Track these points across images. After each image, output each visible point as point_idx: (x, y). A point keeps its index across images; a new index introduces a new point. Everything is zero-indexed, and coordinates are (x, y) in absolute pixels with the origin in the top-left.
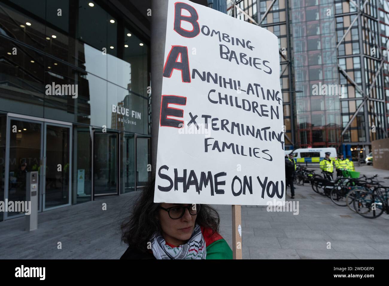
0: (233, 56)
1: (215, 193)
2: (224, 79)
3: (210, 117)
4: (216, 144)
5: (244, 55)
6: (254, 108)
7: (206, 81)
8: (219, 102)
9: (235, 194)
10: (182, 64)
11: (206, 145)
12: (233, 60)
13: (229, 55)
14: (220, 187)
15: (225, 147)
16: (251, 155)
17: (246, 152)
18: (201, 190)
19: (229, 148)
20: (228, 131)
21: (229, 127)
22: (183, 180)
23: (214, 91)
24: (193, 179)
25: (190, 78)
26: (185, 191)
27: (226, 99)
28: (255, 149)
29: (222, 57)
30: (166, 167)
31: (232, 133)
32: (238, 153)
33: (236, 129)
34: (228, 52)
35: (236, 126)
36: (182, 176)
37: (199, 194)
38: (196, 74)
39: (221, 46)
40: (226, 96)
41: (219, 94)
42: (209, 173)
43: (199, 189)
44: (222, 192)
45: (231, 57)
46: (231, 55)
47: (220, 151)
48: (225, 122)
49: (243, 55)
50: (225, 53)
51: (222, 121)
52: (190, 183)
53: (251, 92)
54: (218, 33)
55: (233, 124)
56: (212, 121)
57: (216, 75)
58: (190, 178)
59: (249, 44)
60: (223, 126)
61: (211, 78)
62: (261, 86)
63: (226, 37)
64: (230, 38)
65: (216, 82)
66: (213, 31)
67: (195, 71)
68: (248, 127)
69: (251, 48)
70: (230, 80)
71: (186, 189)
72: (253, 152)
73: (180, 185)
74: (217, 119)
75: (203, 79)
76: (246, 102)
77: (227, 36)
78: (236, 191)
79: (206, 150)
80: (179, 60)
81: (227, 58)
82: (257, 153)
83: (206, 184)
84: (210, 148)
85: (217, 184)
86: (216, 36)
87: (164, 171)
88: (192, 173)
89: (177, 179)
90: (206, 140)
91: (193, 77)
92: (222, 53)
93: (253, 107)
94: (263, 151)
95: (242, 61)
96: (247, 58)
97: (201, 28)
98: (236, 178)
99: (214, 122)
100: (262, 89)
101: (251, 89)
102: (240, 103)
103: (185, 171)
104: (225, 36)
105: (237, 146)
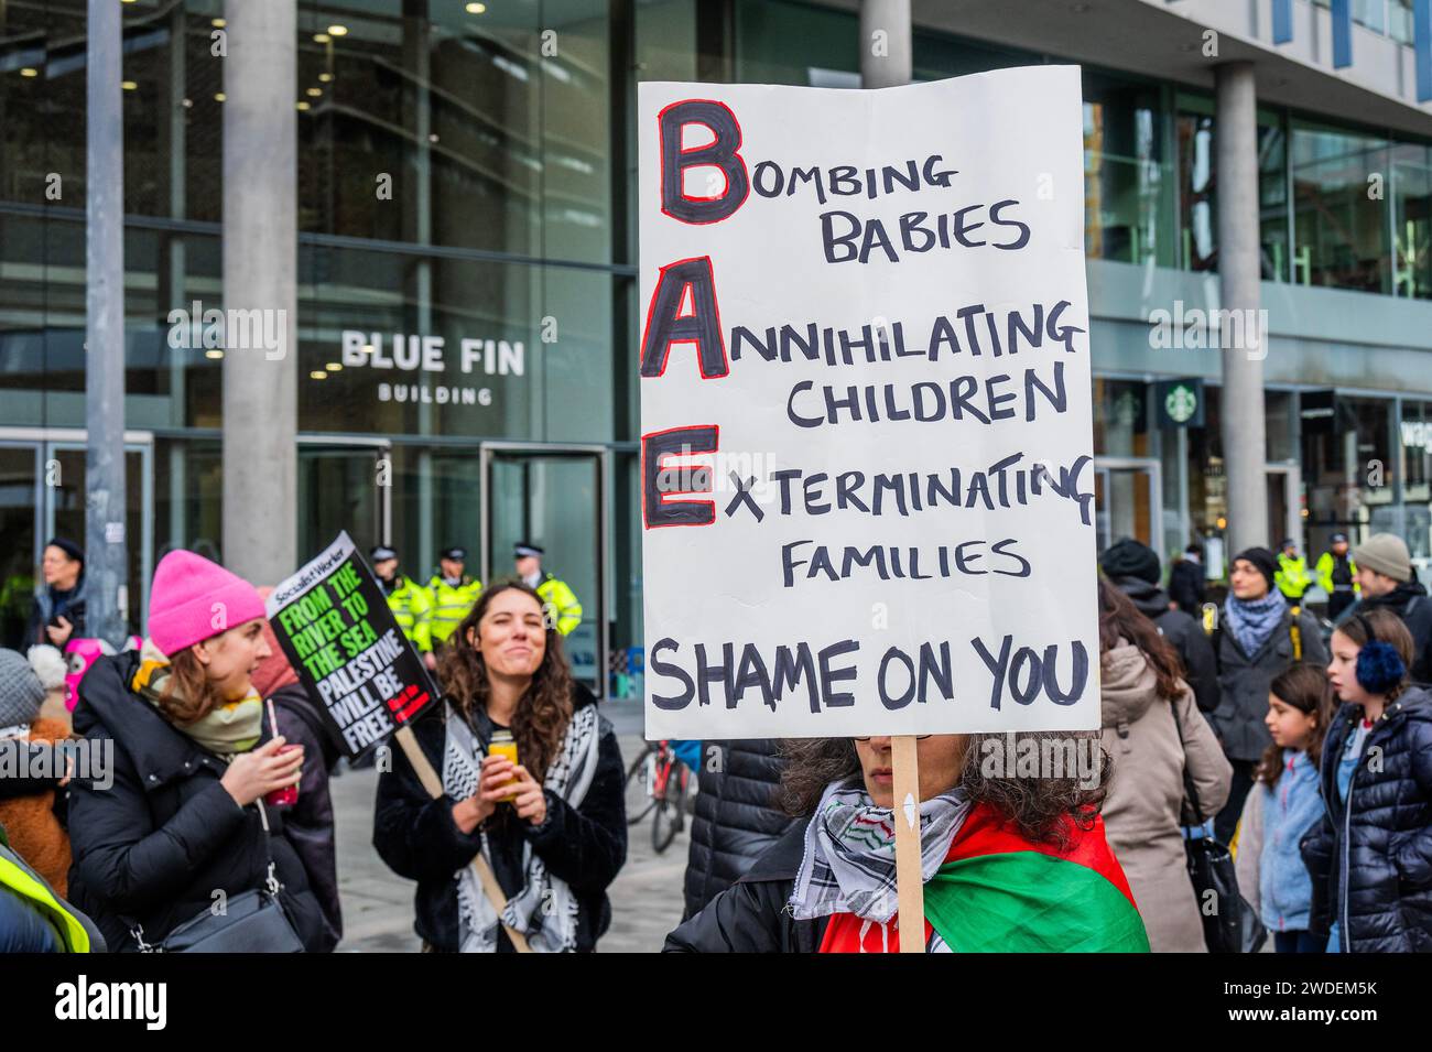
0: (876, 239)
1: (823, 705)
2: (843, 335)
3: (797, 474)
4: (821, 558)
5: (915, 217)
6: (960, 403)
7: (779, 358)
8: (826, 420)
9: (891, 704)
10: (698, 320)
11: (789, 567)
12: (877, 254)
13: (858, 242)
14: (838, 687)
15: (854, 562)
16: (945, 572)
17: (929, 564)
18: (780, 699)
19: (864, 562)
20: (864, 508)
21: (865, 494)
22: (723, 673)
23: (807, 385)
24: (752, 669)
25: (725, 360)
26: (731, 704)
27: (852, 402)
28: (964, 548)
29: (831, 258)
30: (670, 644)
31: (877, 511)
32: (899, 574)
33: (889, 495)
34: (856, 233)
35: (890, 486)
36: (721, 663)
37: (774, 710)
38: (743, 341)
39: (826, 219)
40: (852, 391)
41: (828, 391)
42: (803, 647)
43: (771, 697)
44: (846, 700)
45: (868, 245)
46: (869, 237)
47: (834, 577)
48: (850, 482)
49: (911, 219)
50: (843, 240)
51: (841, 480)
52: (746, 680)
53: (944, 347)
54: (813, 176)
55: (880, 481)
56: (805, 487)
57: (812, 328)
58: (744, 666)
59: (937, 168)
60: (845, 496)
61: (793, 346)
62: (987, 311)
63: (844, 179)
64: (861, 177)
65: (811, 353)
66: (797, 171)
67: (739, 332)
68: (934, 480)
69: (943, 180)
70: (867, 330)
71: (733, 699)
72: (956, 560)
73: (717, 689)
74: (822, 477)
75: (769, 354)
76: (927, 393)
77: (847, 172)
78: (895, 694)
79: (789, 582)
80: (687, 309)
81: (852, 255)
82: (971, 558)
83: (793, 682)
84: (800, 572)
85: (828, 677)
86: (806, 189)
87: (665, 656)
88: (750, 652)
89: (706, 674)
90: (787, 550)
91: (736, 355)
92: (829, 243)
93: (958, 401)
94: (996, 549)
95: (908, 246)
96: (931, 223)
97: (751, 172)
98: (893, 653)
99: (812, 489)
100: (990, 317)
101: (944, 335)
102: (904, 402)
103: (728, 649)
104: (842, 177)
105: (894, 552)
